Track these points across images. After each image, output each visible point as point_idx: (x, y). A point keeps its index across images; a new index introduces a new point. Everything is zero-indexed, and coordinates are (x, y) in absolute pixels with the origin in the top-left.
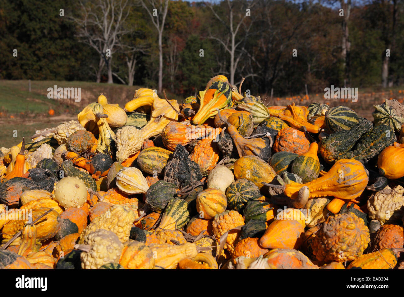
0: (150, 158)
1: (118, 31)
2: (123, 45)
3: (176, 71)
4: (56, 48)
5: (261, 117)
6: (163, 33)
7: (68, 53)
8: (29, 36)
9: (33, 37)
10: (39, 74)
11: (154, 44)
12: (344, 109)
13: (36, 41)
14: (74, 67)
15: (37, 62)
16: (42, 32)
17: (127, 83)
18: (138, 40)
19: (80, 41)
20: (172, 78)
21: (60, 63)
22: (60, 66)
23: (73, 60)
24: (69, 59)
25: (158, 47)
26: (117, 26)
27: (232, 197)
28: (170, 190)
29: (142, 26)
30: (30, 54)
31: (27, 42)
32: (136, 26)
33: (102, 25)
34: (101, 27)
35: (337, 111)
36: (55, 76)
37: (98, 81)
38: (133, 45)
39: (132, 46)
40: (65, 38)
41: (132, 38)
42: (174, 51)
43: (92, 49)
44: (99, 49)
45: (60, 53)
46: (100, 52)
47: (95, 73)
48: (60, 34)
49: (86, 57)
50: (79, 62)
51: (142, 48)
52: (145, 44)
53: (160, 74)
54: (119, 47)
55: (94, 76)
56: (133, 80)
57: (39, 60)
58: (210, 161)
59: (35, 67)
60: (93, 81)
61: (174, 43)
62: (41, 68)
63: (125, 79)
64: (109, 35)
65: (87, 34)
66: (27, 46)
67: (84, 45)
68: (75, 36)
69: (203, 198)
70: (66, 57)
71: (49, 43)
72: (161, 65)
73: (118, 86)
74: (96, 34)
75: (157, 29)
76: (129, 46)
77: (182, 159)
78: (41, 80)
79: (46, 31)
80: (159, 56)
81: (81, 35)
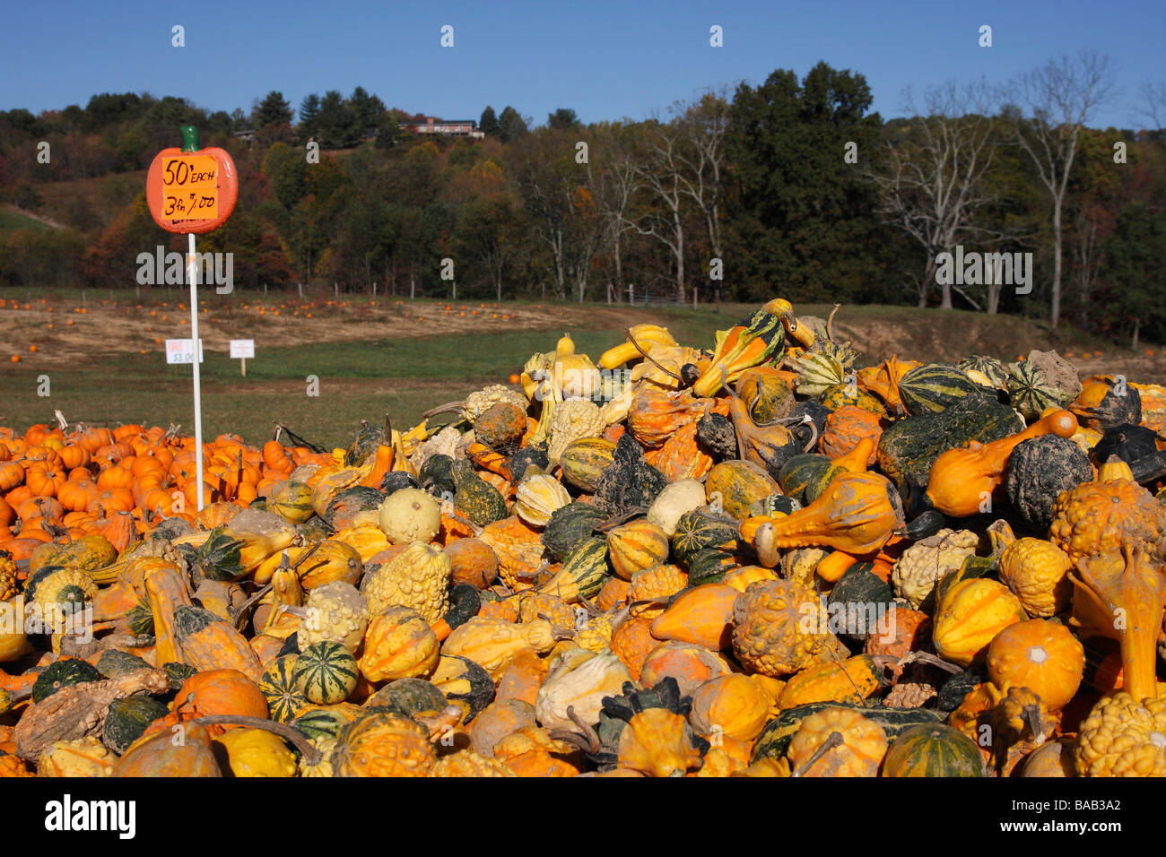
0: (578, 459)
1: (966, 199)
2: (976, 229)
3: (1093, 283)
4: (836, 237)
5: (822, 384)
6: (1064, 200)
7: (860, 246)
8: (784, 214)
9: (790, 217)
10: (800, 291)
11: (1045, 225)
12: (936, 370)
13: (798, 223)
14: (871, 275)
15: (799, 266)
16: (810, 206)
17: (985, 309)
18: (1010, 216)
19: (885, 222)
20: (1084, 298)
21: (843, 266)
22: (844, 274)
23: (870, 260)
24: (861, 259)
25: (1052, 230)
26: (965, 188)
27: (680, 539)
28: (585, 522)
29: (1020, 188)
30: (784, 251)
31: (779, 227)
32: (1006, 187)
33: (931, 188)
34: (928, 191)
35: (920, 374)
36: (834, 295)
37: (922, 304)
38: (999, 227)
39: (996, 230)
40: (857, 215)
41: (998, 213)
42: (1089, 239)
43: (910, 237)
44: (925, 237)
45: (845, 247)
46: (926, 244)
47: (915, 288)
48: (846, 207)
49: (897, 254)
50: (884, 265)
51: (1017, 234)
52: (1023, 224)
53: (1056, 288)
54: (968, 231)
55: (914, 295)
56: (997, 301)
57: (802, 261)
58: (689, 469)
59: (793, 276)
60: (912, 305)
61: (1091, 221)
62: (806, 279)
63: (979, 301)
64: (947, 207)
65: (900, 207)
66: (779, 233)
67: (893, 229)
68: (875, 211)
69: (616, 538)
70: (856, 254)
71: (823, 228)
72: (1058, 268)
73: (962, 314)
74: (918, 207)
75: (1050, 192)
76: (989, 229)
77: (626, 463)
78: (804, 303)
79: (817, 204)
80: (1053, 249)
81: (888, 210)
